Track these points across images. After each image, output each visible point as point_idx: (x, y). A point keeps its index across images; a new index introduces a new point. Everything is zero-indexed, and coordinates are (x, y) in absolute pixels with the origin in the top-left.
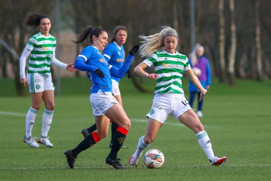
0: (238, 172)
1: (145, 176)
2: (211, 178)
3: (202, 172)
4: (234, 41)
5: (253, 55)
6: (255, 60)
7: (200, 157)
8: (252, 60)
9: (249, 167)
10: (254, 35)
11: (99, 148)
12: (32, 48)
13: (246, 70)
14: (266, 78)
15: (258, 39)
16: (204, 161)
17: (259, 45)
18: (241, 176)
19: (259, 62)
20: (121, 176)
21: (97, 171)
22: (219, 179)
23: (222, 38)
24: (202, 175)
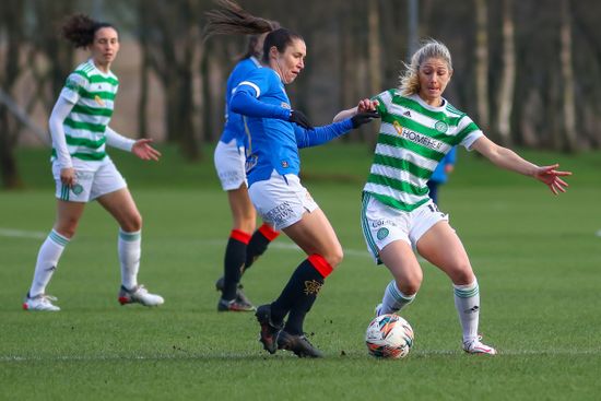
0: (520, 367)
1: (302, 376)
2: (456, 382)
3: (436, 368)
4: (509, 59)
5: (554, 93)
6: (560, 105)
7: (429, 331)
8: (551, 105)
9: (546, 354)
10: (558, 46)
11: (193, 311)
12: (75, 98)
13: (538, 129)
14: (585, 147)
15: (566, 56)
16: (439, 341)
17: (567, 71)
18: (527, 376)
19: (569, 111)
20: (246, 376)
21: (190, 365)
22: (474, 382)
23: (482, 52)
24: (436, 374)
